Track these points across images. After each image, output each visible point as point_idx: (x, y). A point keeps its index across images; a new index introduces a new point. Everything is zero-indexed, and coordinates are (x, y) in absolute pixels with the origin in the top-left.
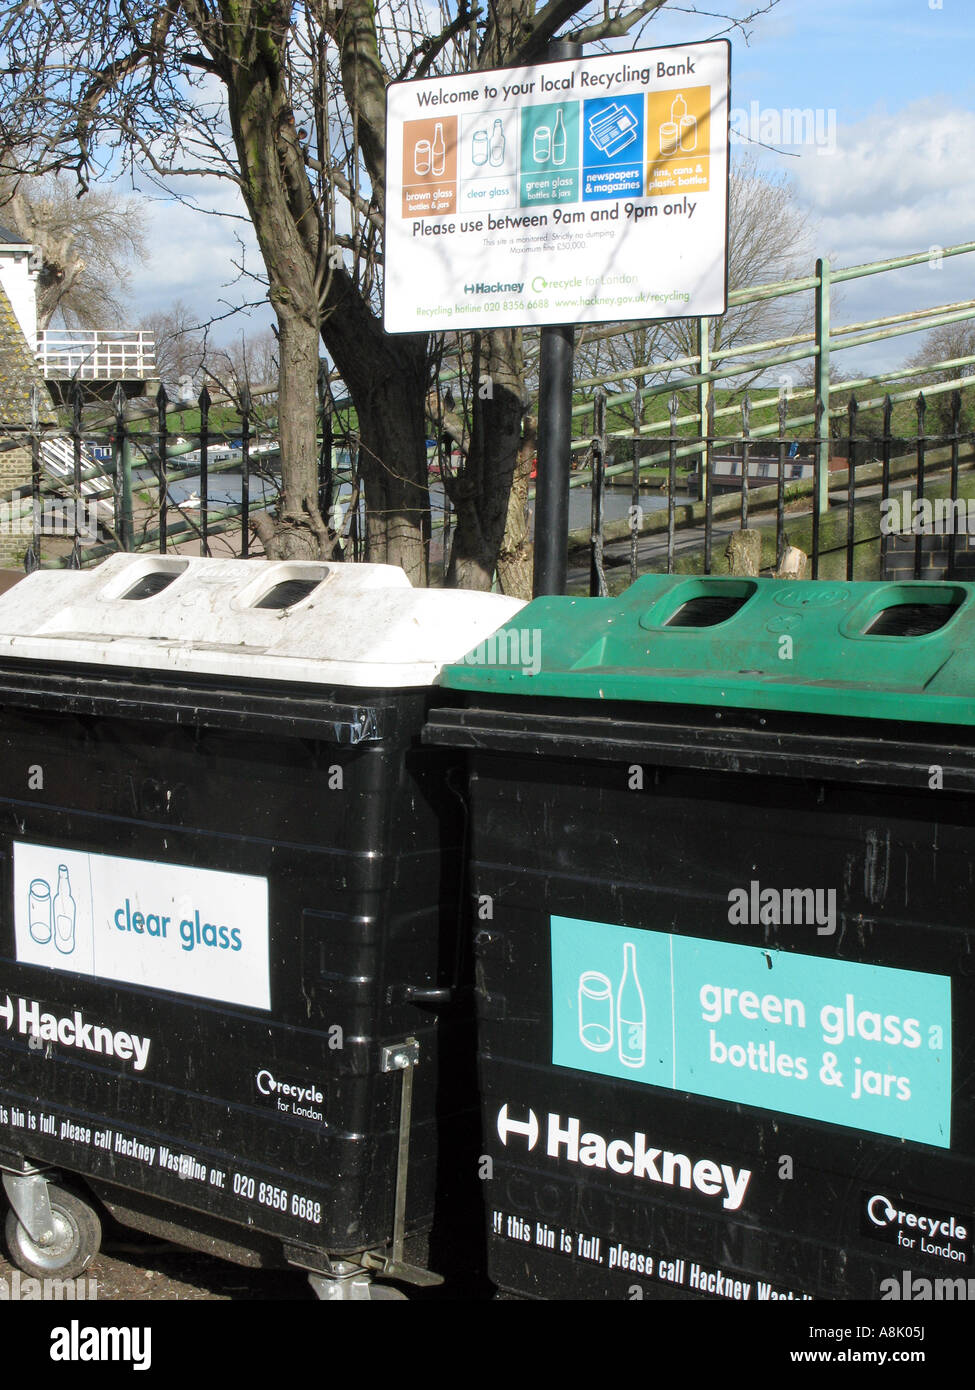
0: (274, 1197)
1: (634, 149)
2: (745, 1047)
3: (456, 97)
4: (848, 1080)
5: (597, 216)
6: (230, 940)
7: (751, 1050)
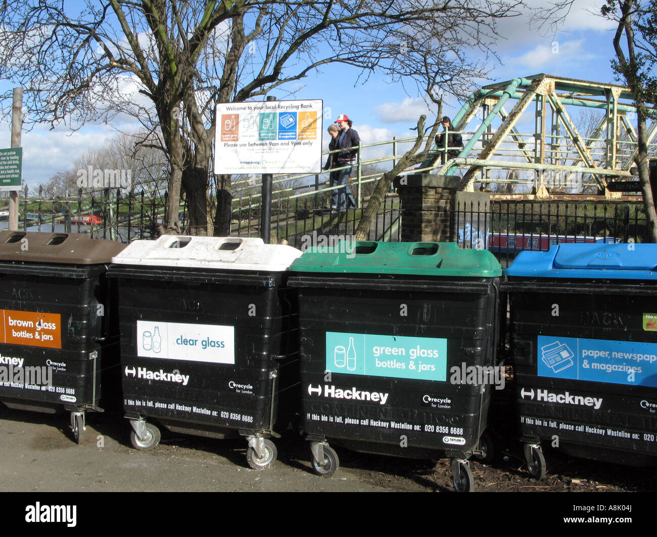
0: (236, 417)
1: (294, 127)
2: (387, 362)
3: (238, 109)
4: (417, 368)
5: (282, 144)
6: (221, 345)
7: (389, 363)
